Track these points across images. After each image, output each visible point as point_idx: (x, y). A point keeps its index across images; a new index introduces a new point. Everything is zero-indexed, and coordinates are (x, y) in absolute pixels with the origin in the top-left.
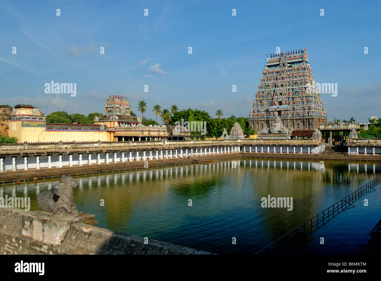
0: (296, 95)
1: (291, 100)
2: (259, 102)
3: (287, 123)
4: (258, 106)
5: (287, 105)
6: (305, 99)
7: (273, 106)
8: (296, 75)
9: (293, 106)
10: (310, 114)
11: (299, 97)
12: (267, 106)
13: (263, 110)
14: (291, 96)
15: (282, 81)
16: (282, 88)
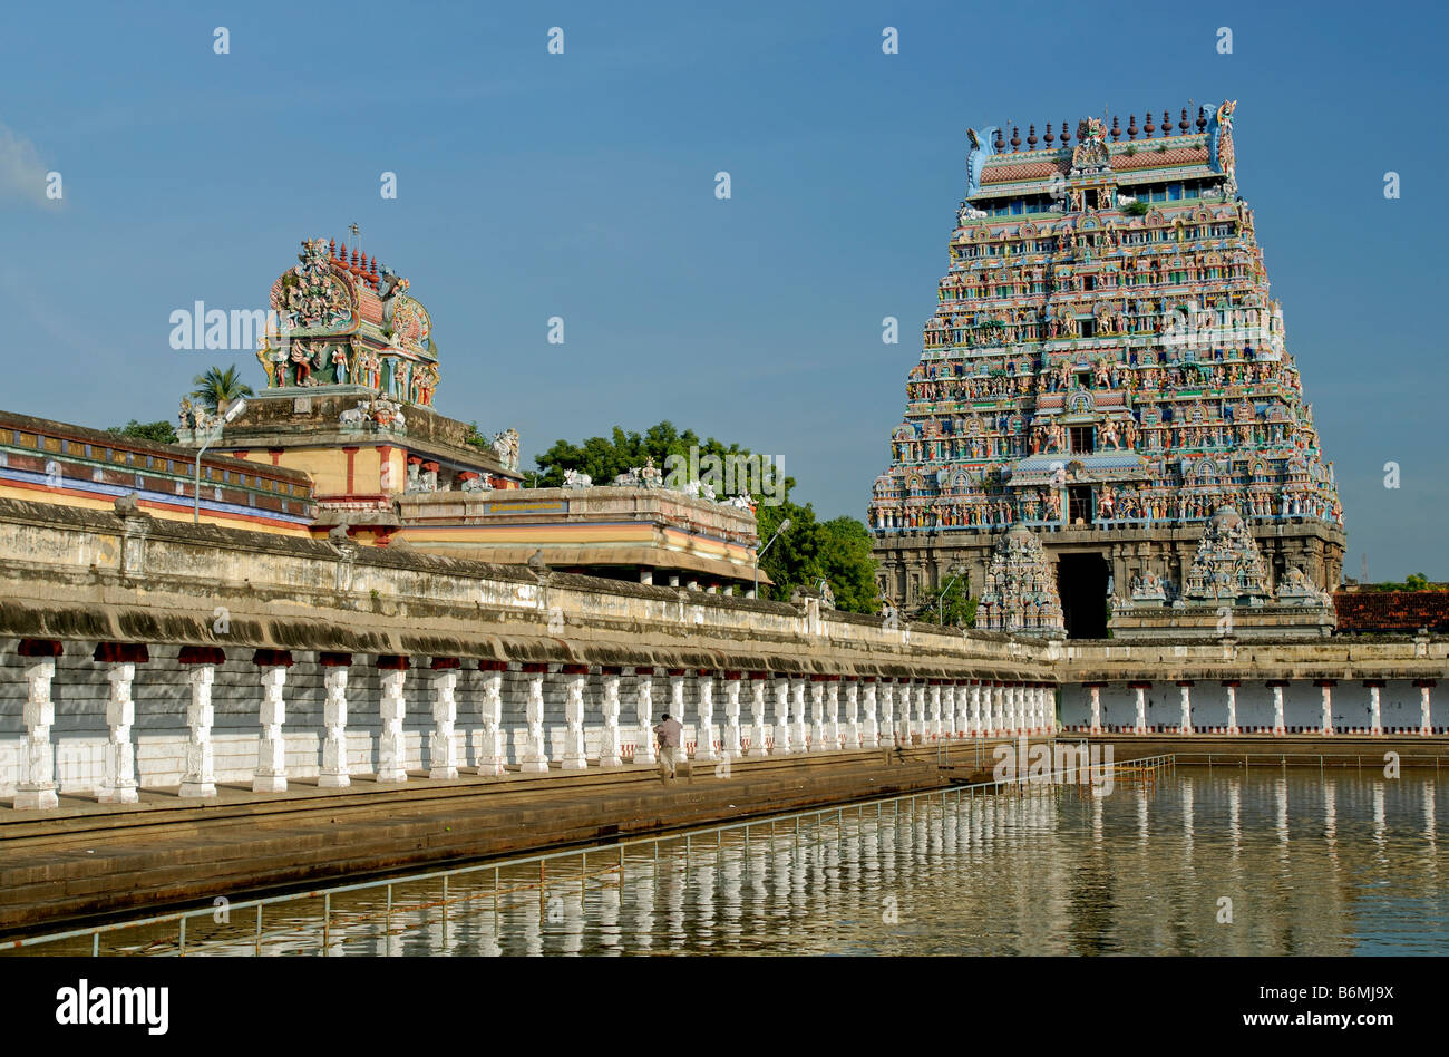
0: (1188, 391)
1: (1153, 419)
2: (934, 430)
3: (1136, 564)
4: (927, 454)
5: (1131, 450)
6: (1245, 413)
7: (1036, 456)
8: (1177, 263)
9: (1167, 455)
10: (1286, 509)
11: (1204, 402)
12: (993, 455)
13: (964, 483)
14: (1151, 394)
15: (1087, 296)
16: (1088, 343)
